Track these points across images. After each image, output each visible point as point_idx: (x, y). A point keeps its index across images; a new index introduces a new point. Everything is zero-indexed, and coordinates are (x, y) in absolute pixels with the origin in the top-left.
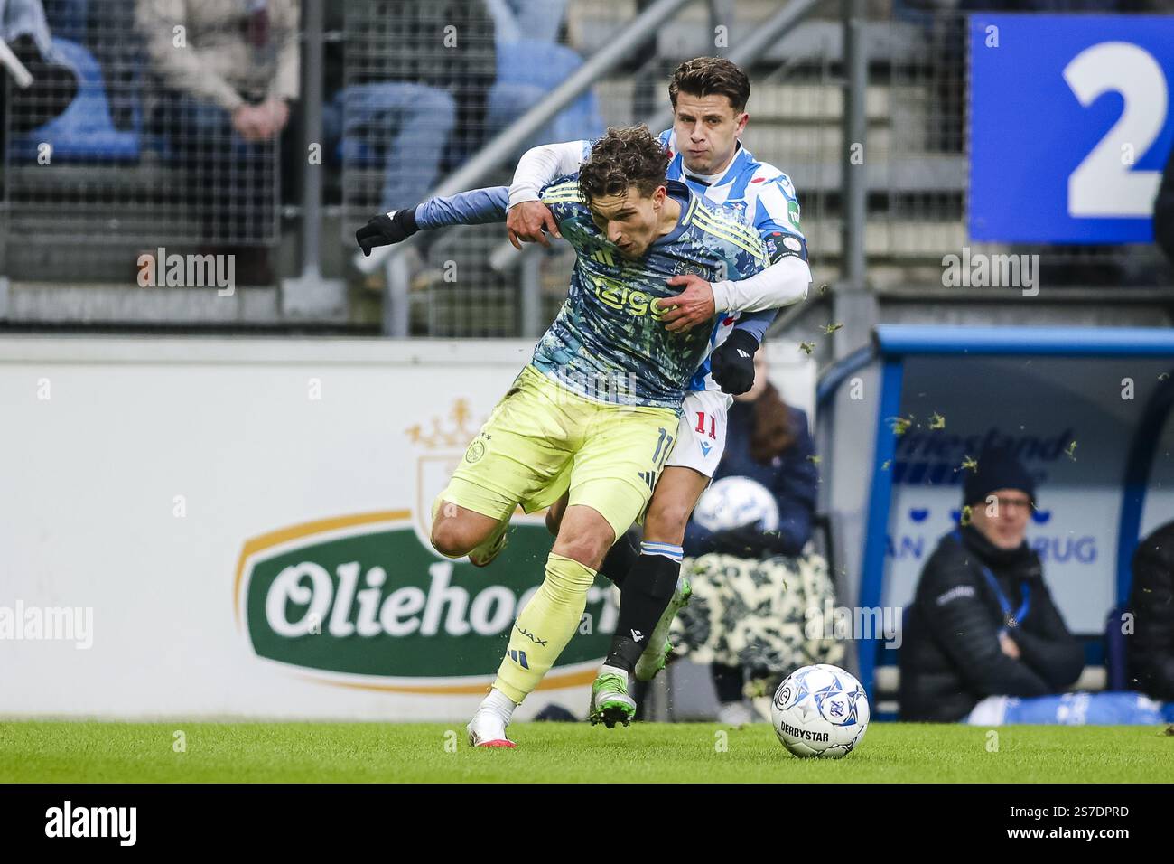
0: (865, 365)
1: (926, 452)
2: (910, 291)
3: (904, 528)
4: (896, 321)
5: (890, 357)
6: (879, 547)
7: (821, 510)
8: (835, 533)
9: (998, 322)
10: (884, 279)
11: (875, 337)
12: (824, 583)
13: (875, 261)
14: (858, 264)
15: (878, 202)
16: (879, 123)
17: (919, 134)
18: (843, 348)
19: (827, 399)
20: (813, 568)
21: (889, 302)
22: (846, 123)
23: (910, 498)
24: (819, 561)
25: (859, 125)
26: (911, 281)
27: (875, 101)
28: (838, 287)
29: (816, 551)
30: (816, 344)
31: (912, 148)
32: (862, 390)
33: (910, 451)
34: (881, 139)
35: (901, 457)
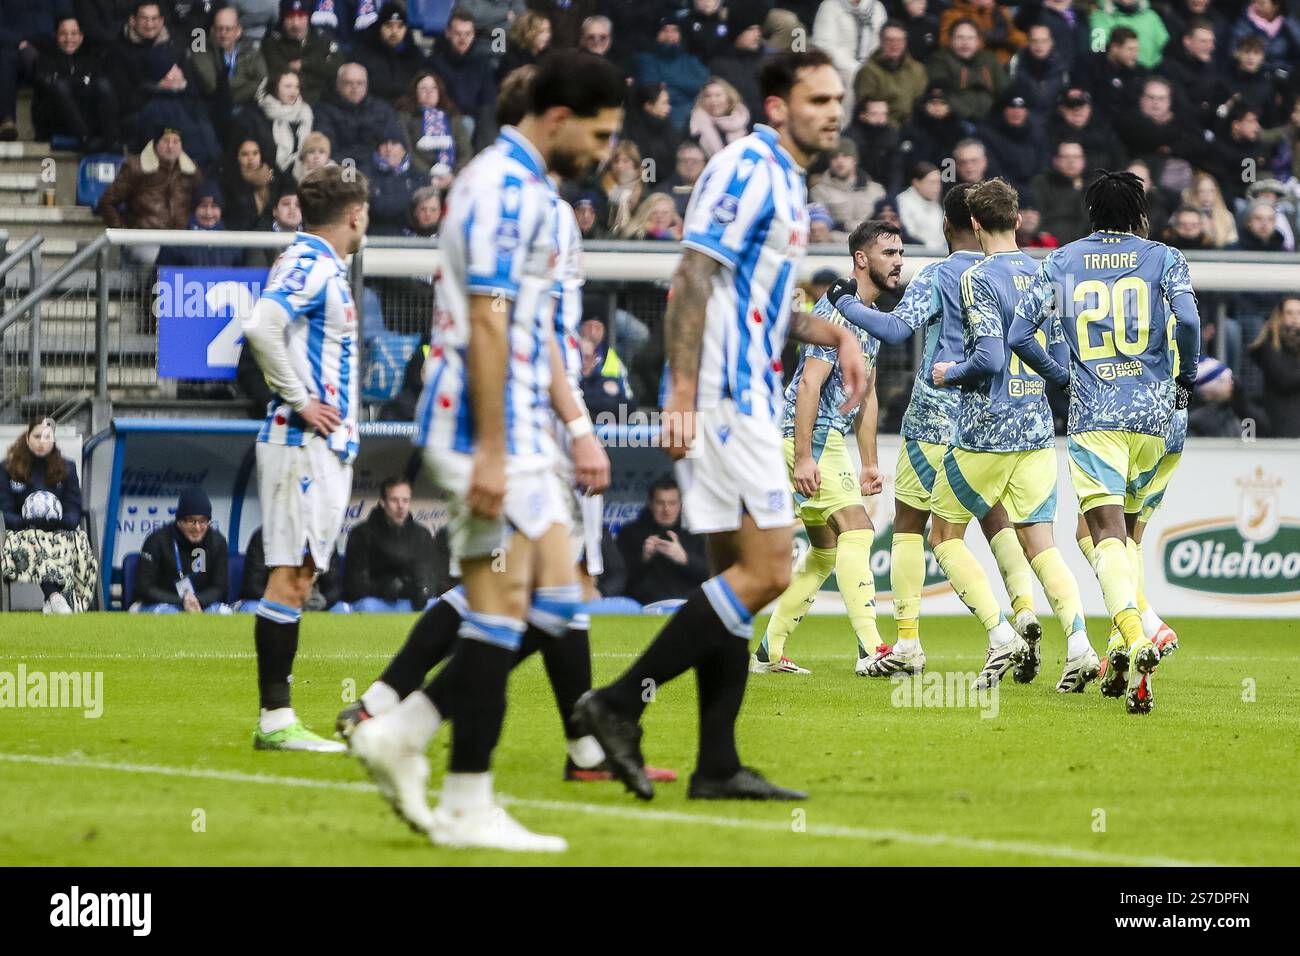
0: (108, 437)
1: (137, 480)
2: (129, 402)
3: (124, 516)
4: (123, 416)
5: (119, 434)
6: (112, 526)
7: (85, 508)
8: (91, 519)
9: (171, 416)
10: (116, 396)
11: (112, 424)
12: (86, 544)
13: (111, 387)
14: (103, 388)
15: (113, 359)
16: (114, 320)
17: (135, 325)
18: (95, 430)
19: (87, 455)
20: (81, 536)
21: (118, 407)
22: (98, 319)
23: (128, 503)
24: (84, 534)
25: (104, 321)
26: (128, 397)
27: (112, 309)
28: (93, 399)
29: (82, 529)
30: (84, 427)
31: (131, 332)
32: (106, 451)
33: (129, 479)
34: (114, 328)
35: (124, 482)
